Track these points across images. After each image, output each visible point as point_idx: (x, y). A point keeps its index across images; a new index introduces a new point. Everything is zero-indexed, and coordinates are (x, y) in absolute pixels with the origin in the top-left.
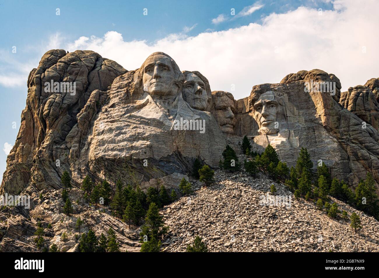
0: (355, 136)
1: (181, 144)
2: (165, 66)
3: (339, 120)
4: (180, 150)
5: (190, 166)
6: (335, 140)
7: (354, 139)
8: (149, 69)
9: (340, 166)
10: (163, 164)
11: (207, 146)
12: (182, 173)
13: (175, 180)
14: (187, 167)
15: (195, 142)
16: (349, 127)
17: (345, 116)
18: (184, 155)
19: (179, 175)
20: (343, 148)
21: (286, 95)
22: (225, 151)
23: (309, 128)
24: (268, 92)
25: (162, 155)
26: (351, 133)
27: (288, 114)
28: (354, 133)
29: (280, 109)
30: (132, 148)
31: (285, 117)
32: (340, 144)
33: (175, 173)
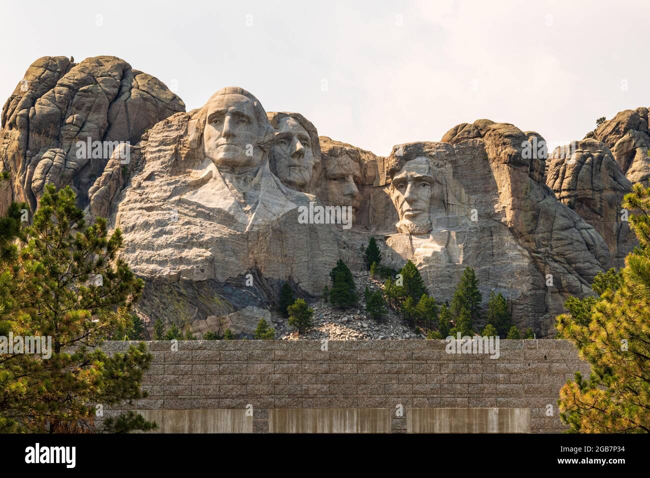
0: (560, 250)
1: (262, 256)
2: (243, 116)
3: (536, 218)
4: (259, 266)
5: (275, 293)
6: (526, 253)
7: (558, 254)
8: (216, 118)
9: (528, 301)
10: (230, 291)
11: (305, 259)
12: (261, 305)
13: (249, 320)
14: (269, 295)
15: (286, 252)
16: (551, 231)
17: (546, 212)
18: (266, 274)
19: (255, 309)
20: (538, 268)
21: (449, 166)
22: (334, 269)
23: (483, 230)
24: (419, 159)
25: (229, 274)
26: (553, 243)
27: (451, 199)
28: (559, 243)
29: (437, 190)
30: (181, 260)
31: (444, 204)
32: (534, 261)
33: (249, 308)
